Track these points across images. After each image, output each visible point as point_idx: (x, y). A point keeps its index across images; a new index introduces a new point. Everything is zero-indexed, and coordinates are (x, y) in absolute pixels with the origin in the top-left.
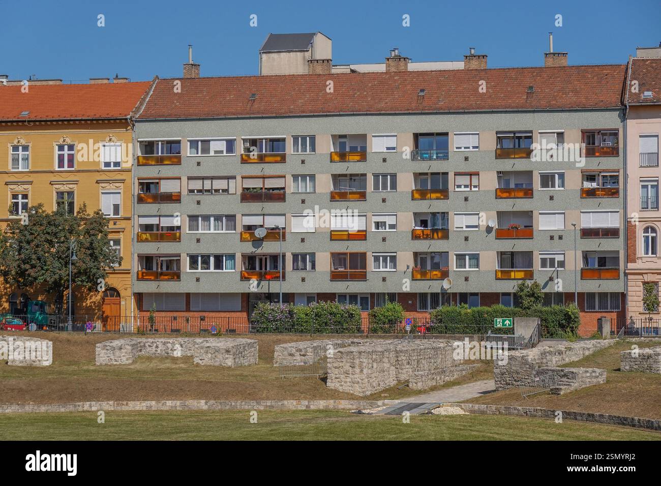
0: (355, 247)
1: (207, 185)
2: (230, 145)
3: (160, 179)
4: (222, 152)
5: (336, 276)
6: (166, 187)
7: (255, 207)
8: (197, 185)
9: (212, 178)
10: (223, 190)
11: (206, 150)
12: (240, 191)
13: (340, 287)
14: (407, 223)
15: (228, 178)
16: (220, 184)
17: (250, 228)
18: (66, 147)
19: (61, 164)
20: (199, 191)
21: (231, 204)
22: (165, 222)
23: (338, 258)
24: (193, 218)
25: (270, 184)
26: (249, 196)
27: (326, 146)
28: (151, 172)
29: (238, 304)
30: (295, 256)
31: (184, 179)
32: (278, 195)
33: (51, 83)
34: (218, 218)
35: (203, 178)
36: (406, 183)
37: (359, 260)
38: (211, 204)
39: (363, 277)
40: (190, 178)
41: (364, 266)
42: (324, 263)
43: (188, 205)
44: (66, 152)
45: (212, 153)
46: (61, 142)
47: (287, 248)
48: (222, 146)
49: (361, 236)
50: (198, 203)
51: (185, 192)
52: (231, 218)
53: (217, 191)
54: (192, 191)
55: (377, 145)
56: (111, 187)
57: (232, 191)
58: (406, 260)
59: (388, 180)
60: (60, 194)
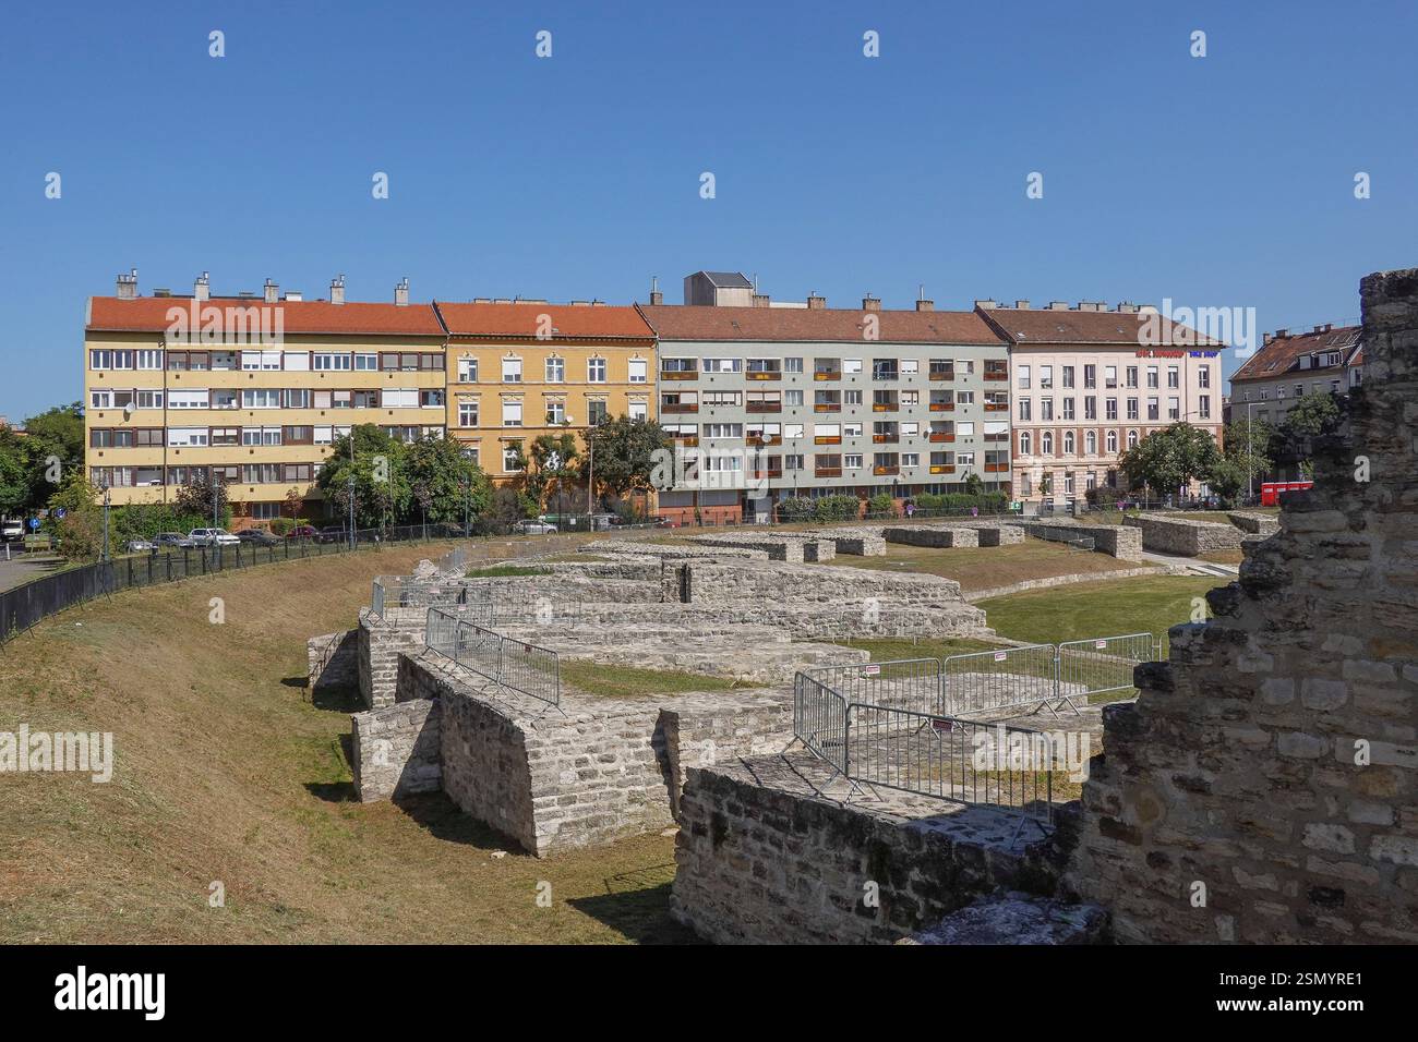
0: (833, 449)
1: (719, 398)
2: (737, 364)
3: (680, 392)
4: (729, 370)
5: (819, 474)
6: (685, 399)
7: (757, 417)
8: (710, 398)
9: (722, 392)
10: (731, 403)
11: (717, 368)
12: (745, 404)
13: (823, 482)
14: (870, 431)
15: (735, 392)
16: (728, 397)
17: (753, 433)
18: (597, 362)
19: (592, 378)
20: (711, 403)
21: (738, 414)
22: (685, 430)
23: (820, 459)
24: (707, 426)
25: (769, 397)
26: (753, 407)
27: (809, 367)
28: (672, 386)
29: (735, 499)
30: (787, 457)
31: (700, 393)
32: (774, 407)
33: (538, 303)
34: (727, 426)
35: (715, 392)
36: (868, 399)
37: (836, 459)
38: (723, 415)
39: (838, 473)
40: (705, 392)
41: (840, 465)
42: (810, 463)
43: (704, 416)
44: (597, 367)
45: (722, 371)
46: (593, 357)
47: (783, 451)
48: (729, 365)
49: (837, 440)
50: (712, 413)
51: (701, 404)
52: (739, 427)
53: (726, 403)
54: (705, 403)
55: (848, 368)
56: (638, 399)
57: (738, 402)
58: (869, 460)
59: (857, 397)
60: (592, 404)
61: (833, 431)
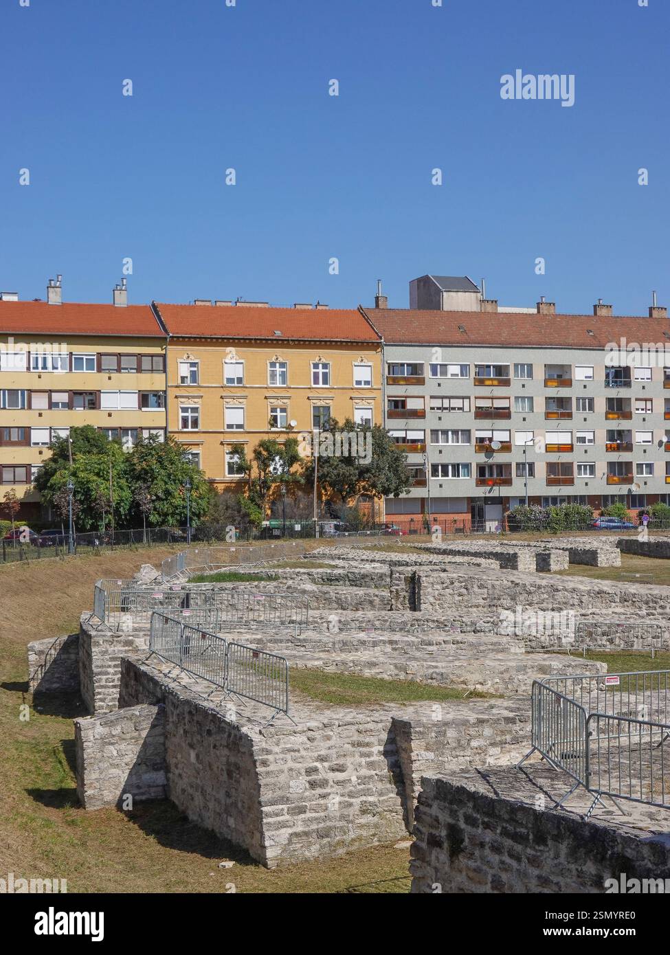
0: (565, 458)
1: (446, 403)
2: (464, 368)
3: (406, 397)
4: (457, 375)
5: (550, 482)
6: (411, 404)
7: (487, 423)
8: (437, 403)
9: (450, 398)
10: (459, 409)
11: (444, 373)
12: (473, 410)
13: (554, 491)
14: (602, 439)
15: (463, 398)
16: (456, 403)
17: (481, 440)
18: (320, 366)
19: (316, 382)
20: (438, 408)
21: (467, 420)
22: (412, 435)
23: (551, 467)
24: (435, 432)
25: (498, 404)
26: (482, 413)
27: (540, 374)
28: (398, 391)
29: (465, 507)
30: (518, 464)
31: (427, 398)
32: (504, 414)
33: (260, 305)
34: (455, 432)
35: (443, 398)
36: (601, 406)
37: (567, 468)
38: (451, 421)
39: (570, 482)
40: (432, 397)
41: (572, 474)
42: (541, 471)
43: (431, 422)
44: (321, 370)
45: (449, 376)
46: (317, 361)
47: (513, 458)
48: (456, 370)
49: (569, 448)
50: (440, 419)
51: (428, 410)
52: (467, 433)
53: (454, 409)
54: (432, 408)
55: (579, 374)
56: (363, 404)
57: (466, 409)
58: (601, 469)
59: (590, 404)
60: (316, 408)
61: (565, 439)
